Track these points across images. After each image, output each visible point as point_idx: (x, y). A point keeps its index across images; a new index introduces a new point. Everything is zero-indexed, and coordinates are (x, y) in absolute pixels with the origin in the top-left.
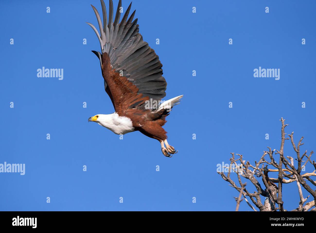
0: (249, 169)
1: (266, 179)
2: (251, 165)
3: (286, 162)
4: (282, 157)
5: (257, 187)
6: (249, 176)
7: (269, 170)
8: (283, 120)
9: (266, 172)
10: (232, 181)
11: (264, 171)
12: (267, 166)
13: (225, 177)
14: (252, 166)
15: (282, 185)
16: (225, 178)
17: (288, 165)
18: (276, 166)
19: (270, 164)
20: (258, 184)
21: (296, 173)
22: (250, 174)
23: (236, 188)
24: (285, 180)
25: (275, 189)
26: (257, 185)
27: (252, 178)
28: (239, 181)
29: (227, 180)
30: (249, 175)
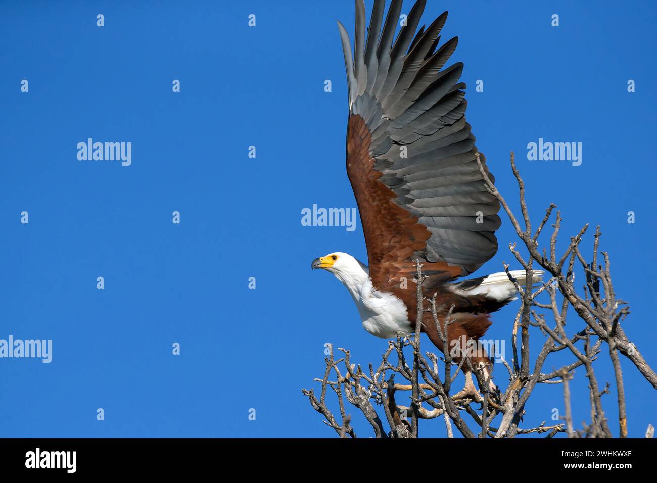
0: (362, 385)
1: (389, 409)
2: (364, 374)
3: (423, 364)
4: (416, 352)
5: (374, 428)
6: (361, 400)
7: (397, 385)
8: (419, 264)
9: (391, 391)
10: (328, 412)
11: (388, 390)
12: (392, 377)
13: (315, 403)
14: (366, 376)
15: (417, 420)
16: (316, 406)
17: (426, 373)
18: (408, 377)
19: (395, 369)
20: (378, 420)
21: (442, 391)
22: (363, 397)
23: (336, 429)
24: (426, 410)
25: (407, 431)
26: (374, 422)
27: (366, 405)
28: (341, 411)
29: (320, 411)
30: (361, 398)
